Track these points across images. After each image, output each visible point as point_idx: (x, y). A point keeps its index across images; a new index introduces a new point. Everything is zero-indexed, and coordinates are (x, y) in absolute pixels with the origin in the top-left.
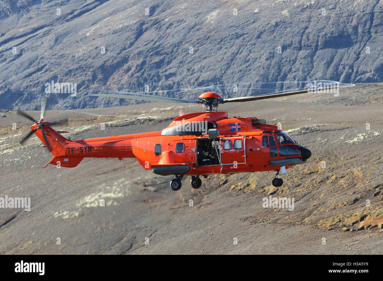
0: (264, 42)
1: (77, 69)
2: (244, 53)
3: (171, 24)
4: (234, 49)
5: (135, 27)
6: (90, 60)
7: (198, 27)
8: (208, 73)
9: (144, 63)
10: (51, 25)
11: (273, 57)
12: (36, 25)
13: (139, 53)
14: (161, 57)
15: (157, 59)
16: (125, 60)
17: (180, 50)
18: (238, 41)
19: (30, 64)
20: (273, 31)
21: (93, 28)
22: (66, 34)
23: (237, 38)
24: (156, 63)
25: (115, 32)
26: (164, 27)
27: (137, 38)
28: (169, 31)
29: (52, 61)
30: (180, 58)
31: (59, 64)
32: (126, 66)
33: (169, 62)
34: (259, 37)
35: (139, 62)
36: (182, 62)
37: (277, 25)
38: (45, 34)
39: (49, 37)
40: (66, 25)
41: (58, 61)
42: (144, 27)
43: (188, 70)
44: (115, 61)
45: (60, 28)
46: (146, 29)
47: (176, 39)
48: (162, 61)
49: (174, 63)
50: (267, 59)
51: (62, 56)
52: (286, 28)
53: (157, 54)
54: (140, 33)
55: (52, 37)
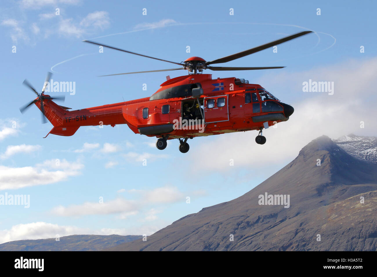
0: (345, 236)
1: (273, 248)
2: (338, 240)
3: (308, 230)
4: (333, 239)
5: (294, 231)
6: (278, 244)
7: (319, 231)
8: (324, 248)
9: (298, 245)
10: (262, 231)
11: (349, 242)
12: (257, 232)
13: (297, 241)
14: (305, 243)
15: (304, 243)
16: (291, 244)
17: (312, 240)
18: (335, 236)
19: (255, 246)
20: (349, 232)
21: (279, 232)
22: (268, 235)
23: (334, 234)
24: (303, 245)
25: (287, 233)
26: (306, 231)
27: (295, 235)
28: (307, 232)
29: (264, 245)
30: (312, 243)
31: (266, 246)
32: (291, 246)
33: (308, 245)
34: (343, 234)
35: (297, 244)
36: (313, 244)
37: (350, 229)
38: (260, 235)
39: (262, 236)
40: (268, 231)
41: (266, 245)
42: (298, 231)
43: (316, 247)
44: (287, 245)
45: (266, 232)
46: (299, 232)
47: (311, 236)
48: (305, 244)
49: (310, 245)
50: (346, 243)
51: (267, 243)
52: (353, 230)
53: (304, 241)
54: (296, 233)
55: (263, 236)
